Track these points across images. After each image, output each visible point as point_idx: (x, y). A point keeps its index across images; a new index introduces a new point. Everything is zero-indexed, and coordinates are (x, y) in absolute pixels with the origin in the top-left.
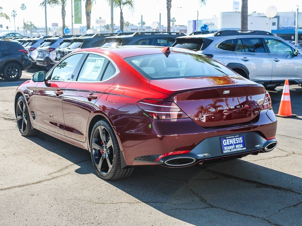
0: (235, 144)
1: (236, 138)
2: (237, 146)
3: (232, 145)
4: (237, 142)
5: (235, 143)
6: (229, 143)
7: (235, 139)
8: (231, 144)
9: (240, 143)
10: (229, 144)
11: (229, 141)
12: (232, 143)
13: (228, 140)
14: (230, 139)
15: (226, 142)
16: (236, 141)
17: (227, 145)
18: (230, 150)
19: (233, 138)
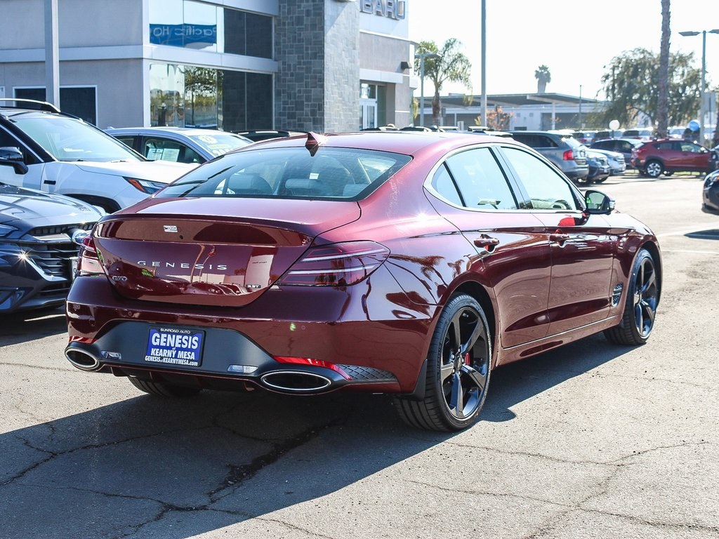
0: (178, 349)
1: (183, 335)
2: (181, 354)
3: (170, 348)
4: (184, 344)
5: (179, 346)
6: (166, 342)
7: (180, 337)
8: (168, 345)
9: (191, 350)
10: (164, 344)
11: (167, 338)
12: (172, 345)
13: (164, 336)
14: (169, 336)
15: (160, 338)
16: (182, 343)
17: (159, 347)
18: (162, 358)
19: (176, 334)
